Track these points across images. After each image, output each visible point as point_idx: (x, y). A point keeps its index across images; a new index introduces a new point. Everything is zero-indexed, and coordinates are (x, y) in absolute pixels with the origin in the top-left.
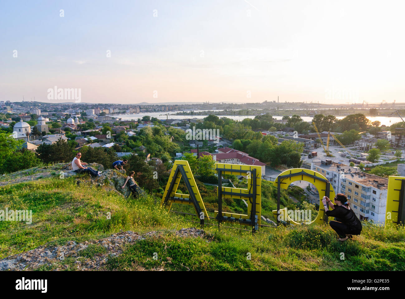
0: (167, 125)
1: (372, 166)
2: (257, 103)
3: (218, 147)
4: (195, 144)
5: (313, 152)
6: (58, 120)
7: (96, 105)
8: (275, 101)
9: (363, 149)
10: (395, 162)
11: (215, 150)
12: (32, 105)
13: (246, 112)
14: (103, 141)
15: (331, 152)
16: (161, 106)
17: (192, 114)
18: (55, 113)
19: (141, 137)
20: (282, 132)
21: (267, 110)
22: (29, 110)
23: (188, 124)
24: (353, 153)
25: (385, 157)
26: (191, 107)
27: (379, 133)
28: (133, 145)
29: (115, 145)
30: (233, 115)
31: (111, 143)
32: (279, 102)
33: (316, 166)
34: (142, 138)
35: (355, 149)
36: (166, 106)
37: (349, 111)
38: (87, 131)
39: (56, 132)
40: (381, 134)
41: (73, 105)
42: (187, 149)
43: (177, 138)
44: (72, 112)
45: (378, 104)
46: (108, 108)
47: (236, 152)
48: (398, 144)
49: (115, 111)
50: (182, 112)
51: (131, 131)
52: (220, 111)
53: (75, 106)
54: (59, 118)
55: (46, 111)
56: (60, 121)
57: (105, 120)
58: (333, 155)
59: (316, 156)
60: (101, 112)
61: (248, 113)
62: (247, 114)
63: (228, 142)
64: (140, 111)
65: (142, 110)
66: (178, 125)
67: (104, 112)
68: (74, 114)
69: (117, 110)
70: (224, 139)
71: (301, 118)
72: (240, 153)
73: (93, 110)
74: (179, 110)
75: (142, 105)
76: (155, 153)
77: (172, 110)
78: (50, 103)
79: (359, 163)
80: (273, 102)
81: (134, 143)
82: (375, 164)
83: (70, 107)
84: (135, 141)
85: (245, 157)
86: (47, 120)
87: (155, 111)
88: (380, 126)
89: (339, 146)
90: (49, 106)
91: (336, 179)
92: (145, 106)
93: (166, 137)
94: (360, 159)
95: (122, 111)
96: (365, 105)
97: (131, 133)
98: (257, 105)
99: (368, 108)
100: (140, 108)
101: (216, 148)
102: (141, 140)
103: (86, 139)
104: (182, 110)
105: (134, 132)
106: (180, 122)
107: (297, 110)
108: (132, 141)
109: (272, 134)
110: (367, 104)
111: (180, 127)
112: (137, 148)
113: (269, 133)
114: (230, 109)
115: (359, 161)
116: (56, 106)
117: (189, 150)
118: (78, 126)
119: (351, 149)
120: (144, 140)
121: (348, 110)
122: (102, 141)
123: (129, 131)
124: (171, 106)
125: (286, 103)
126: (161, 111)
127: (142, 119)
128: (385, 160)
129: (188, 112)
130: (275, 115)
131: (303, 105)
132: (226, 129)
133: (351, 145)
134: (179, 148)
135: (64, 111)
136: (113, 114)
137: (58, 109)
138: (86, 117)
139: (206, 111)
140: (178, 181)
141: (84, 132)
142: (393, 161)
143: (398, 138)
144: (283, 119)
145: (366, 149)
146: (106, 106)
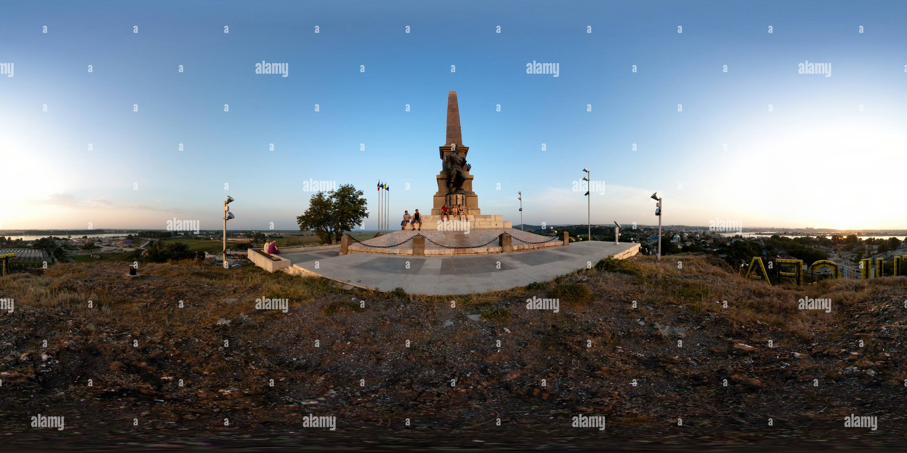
19: (734, 246)
20: (816, 245)
27: (862, 244)
32: (814, 229)
39: (691, 240)
45: (861, 229)
52: (781, 232)
54: (692, 234)
61: (796, 235)
68: (699, 232)
86: (687, 235)
88: (862, 241)
90: (689, 228)
91: (844, 268)
96: (856, 230)
99: (857, 232)
107: (824, 233)
109: (811, 245)
113: (809, 245)
114: (786, 232)
116: (692, 227)
123: (728, 242)
125: (818, 229)
131: (827, 230)
135: (695, 230)
137: (692, 229)
140: (755, 269)
141: (704, 241)
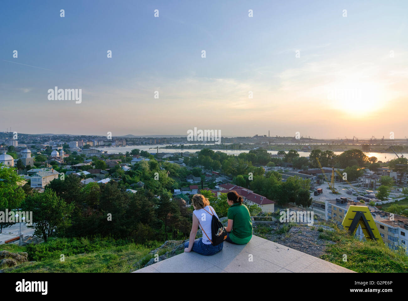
0: (159, 159)
1: (381, 204)
2: (248, 137)
3: (217, 183)
4: (192, 180)
5: (318, 189)
6: (38, 153)
7: (79, 137)
8: (266, 135)
9: (367, 187)
10: (403, 199)
11: (215, 186)
12: (7, 136)
13: (238, 146)
14: (97, 176)
15: (336, 189)
16: (149, 139)
17: (182, 147)
18: (34, 145)
19: (137, 172)
20: (280, 167)
21: (259, 144)
22: (4, 141)
23: (181, 158)
24: (359, 190)
25: (392, 195)
26: (180, 140)
27: (379, 169)
28: (130, 180)
29: (111, 181)
30: (225, 149)
31: (106, 179)
32: (270, 136)
33: (332, 204)
34: (139, 173)
35: (359, 186)
36: (153, 139)
37: (341, 147)
38: (78, 165)
39: (42, 166)
40: (381, 170)
41: (53, 137)
42: (184, 185)
43: (174, 173)
44: (53, 144)
45: (368, 140)
46: (93, 140)
47: (239, 188)
48: (400, 181)
49: (100, 144)
50: (172, 145)
51: (126, 165)
52: (211, 144)
53: (55, 138)
54: (39, 150)
55: (23, 143)
56: (41, 154)
57: (90, 153)
58: (339, 192)
59: (322, 193)
60: (84, 144)
62: (239, 148)
63: (226, 178)
64: (127, 144)
65: (128, 143)
66: (170, 159)
67: (89, 144)
68: (55, 146)
69: (102, 143)
70: (222, 174)
71: (298, 153)
72: (245, 190)
73: (77, 142)
74: (168, 143)
75: (128, 138)
76: (154, 190)
77: (160, 143)
78: (28, 134)
79: (368, 201)
80: (264, 136)
81: (130, 178)
82: (385, 202)
83: (50, 139)
84: (131, 176)
85: (250, 194)
87: (142, 144)
88: (377, 162)
89: (342, 183)
90: (27, 137)
92: (132, 138)
93: (163, 172)
94: (367, 197)
95: (107, 144)
96: (355, 141)
97: (126, 168)
98: (248, 139)
99: (359, 143)
100: (127, 141)
101: (216, 184)
102: (138, 175)
103: (79, 174)
104: (171, 144)
105: (129, 166)
106: (172, 156)
107: (289, 145)
108: (129, 176)
109: (270, 169)
110: (358, 140)
111: (172, 162)
112: (134, 184)
113: (267, 168)
115: (368, 198)
116: (35, 137)
117: (187, 186)
118: (65, 159)
119: (355, 186)
120: (141, 175)
121: (339, 145)
122: (95, 176)
123: (124, 165)
124: (159, 139)
125: (277, 137)
126: (149, 144)
127: (131, 152)
128: (393, 198)
129: (178, 145)
130: (269, 150)
132: (225, 164)
133: (354, 182)
134: (177, 184)
135: (44, 143)
136: (97, 146)
137: (37, 141)
138: (69, 149)
139: (196, 144)
141: (74, 166)
142: (401, 199)
143: (400, 175)
144: (279, 154)
145: (372, 186)
146: (90, 138)
